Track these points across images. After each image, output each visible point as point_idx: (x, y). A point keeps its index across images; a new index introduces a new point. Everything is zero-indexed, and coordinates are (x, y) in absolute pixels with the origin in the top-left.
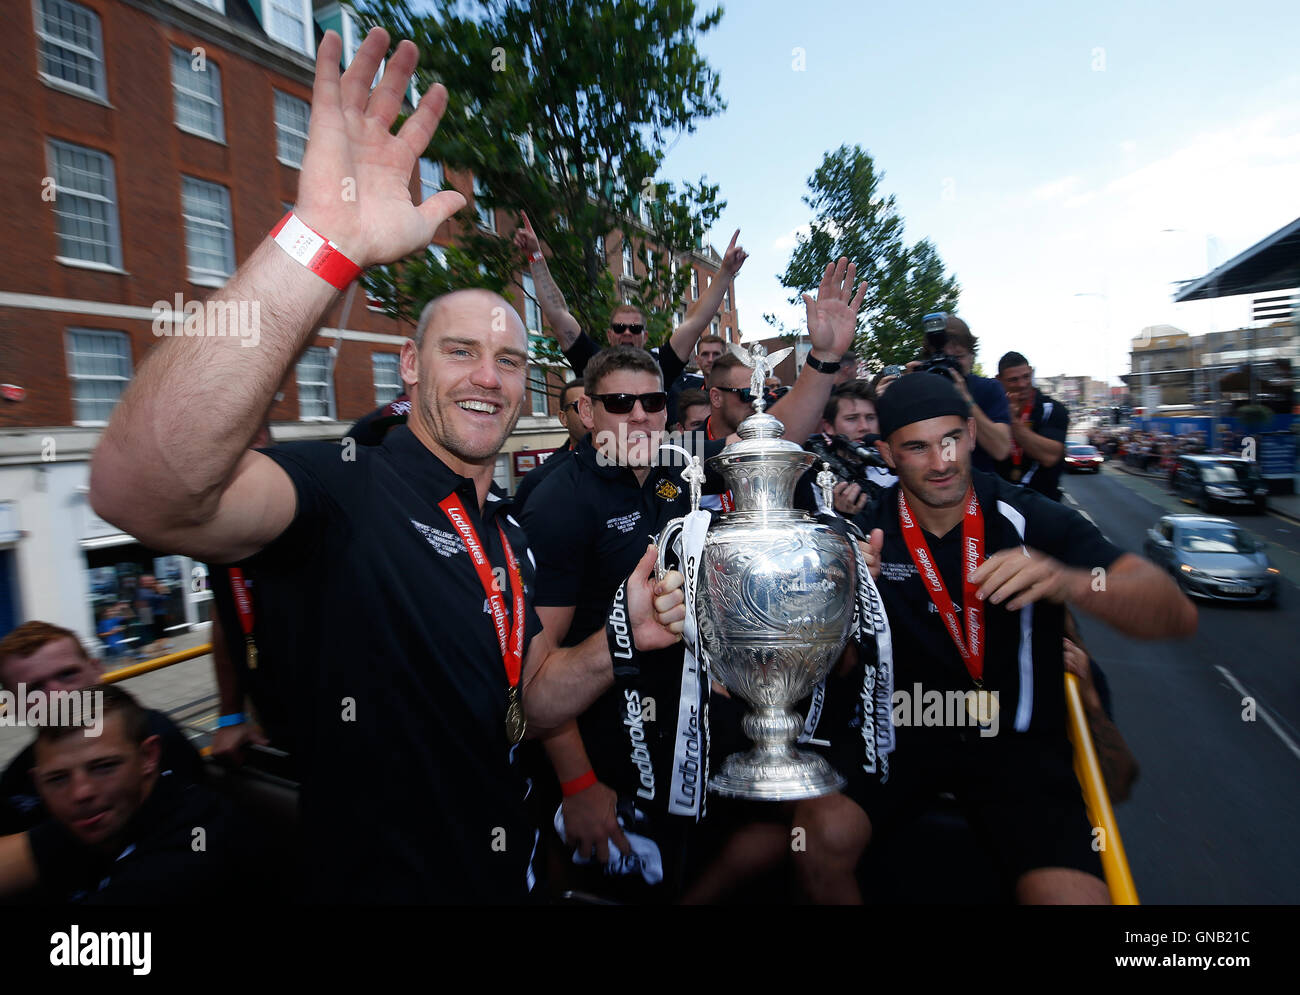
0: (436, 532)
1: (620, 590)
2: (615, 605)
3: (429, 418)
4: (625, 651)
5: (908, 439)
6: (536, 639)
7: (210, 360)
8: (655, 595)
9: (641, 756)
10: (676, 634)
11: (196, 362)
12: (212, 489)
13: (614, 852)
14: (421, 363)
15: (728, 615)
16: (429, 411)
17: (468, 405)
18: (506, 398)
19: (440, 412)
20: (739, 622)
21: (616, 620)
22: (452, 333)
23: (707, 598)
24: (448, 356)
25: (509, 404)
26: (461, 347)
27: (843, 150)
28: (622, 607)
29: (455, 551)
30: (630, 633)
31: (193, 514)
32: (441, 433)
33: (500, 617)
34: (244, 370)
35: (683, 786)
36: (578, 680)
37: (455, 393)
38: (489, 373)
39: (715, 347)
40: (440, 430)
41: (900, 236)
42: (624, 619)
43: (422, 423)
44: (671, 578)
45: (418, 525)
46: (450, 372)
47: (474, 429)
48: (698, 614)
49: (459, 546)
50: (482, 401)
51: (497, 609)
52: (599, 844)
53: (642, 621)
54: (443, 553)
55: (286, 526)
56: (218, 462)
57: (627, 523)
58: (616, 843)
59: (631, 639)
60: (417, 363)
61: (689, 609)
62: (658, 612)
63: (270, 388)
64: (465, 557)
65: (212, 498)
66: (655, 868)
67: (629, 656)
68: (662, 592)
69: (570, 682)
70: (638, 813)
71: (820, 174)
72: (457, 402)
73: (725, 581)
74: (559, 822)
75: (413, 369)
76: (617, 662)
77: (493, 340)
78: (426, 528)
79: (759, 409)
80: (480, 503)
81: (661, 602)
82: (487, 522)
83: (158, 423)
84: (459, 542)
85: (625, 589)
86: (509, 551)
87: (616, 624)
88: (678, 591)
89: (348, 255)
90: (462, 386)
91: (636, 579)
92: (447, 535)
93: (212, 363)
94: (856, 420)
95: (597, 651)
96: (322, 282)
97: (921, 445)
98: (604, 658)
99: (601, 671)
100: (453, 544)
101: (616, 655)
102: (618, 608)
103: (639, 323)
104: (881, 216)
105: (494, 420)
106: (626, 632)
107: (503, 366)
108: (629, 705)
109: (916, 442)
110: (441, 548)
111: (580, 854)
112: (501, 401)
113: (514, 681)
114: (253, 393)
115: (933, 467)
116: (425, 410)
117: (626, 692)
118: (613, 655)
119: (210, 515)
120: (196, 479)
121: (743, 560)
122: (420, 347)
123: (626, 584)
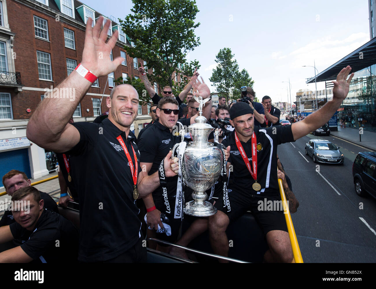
0: (116, 145)
1: (162, 162)
2: (161, 166)
3: (114, 116)
4: (163, 177)
5: (238, 120)
6: (140, 173)
7: (59, 100)
8: (171, 164)
9: (167, 203)
10: (176, 173)
11: (56, 101)
12: (58, 133)
13: (159, 227)
14: (112, 102)
15: (190, 171)
16: (114, 114)
17: (124, 113)
18: (134, 111)
19: (117, 114)
20: (192, 173)
21: (161, 169)
22: (120, 95)
23: (184, 165)
24: (119, 100)
25: (135, 113)
26: (123, 98)
27: (225, 49)
28: (163, 166)
29: (121, 150)
30: (164, 173)
31: (54, 139)
32: (117, 120)
33: (132, 167)
34: (68, 103)
35: (178, 211)
36: (151, 184)
37: (121, 110)
38: (130, 105)
39: (191, 96)
40: (117, 119)
41: (238, 69)
42: (163, 169)
43: (112, 117)
44: (175, 159)
45: (111, 143)
46: (119, 104)
47: (126, 118)
48: (182, 169)
49: (121, 149)
50: (128, 112)
51: (131, 165)
52: (155, 225)
53: (168, 170)
54: (118, 150)
55: (78, 143)
56: (61, 126)
57: (167, 142)
58: (160, 225)
59: (165, 175)
60: (111, 103)
61: (180, 167)
62: (172, 168)
63: (74, 108)
64: (123, 151)
65: (59, 135)
66: (169, 232)
67: (164, 179)
68: (173, 163)
69: (149, 185)
70: (166, 218)
71: (219, 54)
72: (121, 112)
73: (189, 162)
74: (146, 219)
75: (110, 104)
76: (161, 180)
77: (131, 96)
78: (113, 144)
79: (201, 115)
80: (127, 138)
81: (173, 165)
82: (128, 143)
83: (45, 116)
84: (122, 148)
85: (163, 162)
86: (134, 150)
87: (161, 171)
88: (177, 163)
89: (94, 74)
90: (123, 108)
91: (166, 159)
92: (118, 146)
93: (60, 101)
94: (224, 114)
95: (156, 177)
96: (88, 81)
97: (242, 121)
98: (158, 179)
99: (157, 182)
100: (120, 148)
101: (161, 178)
102: (162, 166)
103: (170, 91)
104: (233, 65)
105: (131, 116)
106: (163, 173)
107: (133, 103)
108: (164, 191)
109: (241, 121)
110: (117, 149)
111: (150, 227)
112: (133, 112)
113: (135, 184)
114: (70, 109)
115: (245, 127)
116: (113, 114)
117: (163, 188)
118: (160, 178)
119: (58, 139)
120: (54, 131)
121: (194, 157)
122: (112, 98)
123: (164, 160)
